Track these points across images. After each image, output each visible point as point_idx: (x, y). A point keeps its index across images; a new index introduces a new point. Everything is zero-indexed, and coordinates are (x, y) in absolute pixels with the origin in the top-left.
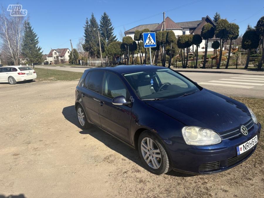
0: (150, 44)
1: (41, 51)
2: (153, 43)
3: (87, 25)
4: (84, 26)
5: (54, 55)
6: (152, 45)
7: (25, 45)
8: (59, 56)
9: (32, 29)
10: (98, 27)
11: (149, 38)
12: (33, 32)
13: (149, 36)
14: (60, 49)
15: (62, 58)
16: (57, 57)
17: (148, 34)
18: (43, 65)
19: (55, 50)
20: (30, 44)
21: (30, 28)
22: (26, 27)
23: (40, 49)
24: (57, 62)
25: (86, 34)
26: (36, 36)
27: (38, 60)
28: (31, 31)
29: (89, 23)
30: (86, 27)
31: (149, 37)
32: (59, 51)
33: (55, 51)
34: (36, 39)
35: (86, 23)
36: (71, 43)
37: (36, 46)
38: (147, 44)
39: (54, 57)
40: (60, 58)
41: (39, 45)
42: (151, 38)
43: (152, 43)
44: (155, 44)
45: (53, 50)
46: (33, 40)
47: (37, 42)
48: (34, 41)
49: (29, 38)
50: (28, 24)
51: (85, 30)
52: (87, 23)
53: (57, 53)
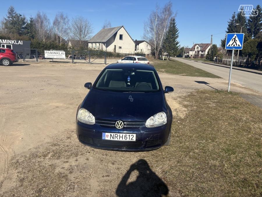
0: (234, 45)
1: (178, 45)
2: (239, 45)
3: (232, 20)
4: (230, 21)
5: (196, 50)
6: (235, 48)
7: (167, 39)
8: (200, 51)
9: (175, 25)
10: (246, 22)
11: (233, 40)
12: (176, 28)
13: (234, 37)
14: (203, 44)
15: (202, 53)
16: (198, 52)
17: (234, 34)
18: (183, 58)
19: (198, 44)
20: (171, 38)
21: (174, 24)
22: (171, 24)
23: (177, 43)
24: (196, 57)
25: (228, 29)
26: (177, 31)
27: (174, 53)
28: (174, 27)
29: (236, 17)
30: (231, 22)
31: (235, 39)
32: (202, 46)
33: (197, 46)
34: (177, 33)
35: (232, 18)
36: (212, 39)
37: (176, 40)
38: (229, 45)
39: (196, 51)
40: (200, 52)
41: (178, 40)
42: (237, 39)
43: (237, 45)
44: (241, 46)
45: (196, 45)
46: (174, 34)
47: (177, 36)
48: (175, 36)
49: (171, 33)
50: (174, 20)
51: (229, 25)
52: (234, 17)
53: (199, 48)
